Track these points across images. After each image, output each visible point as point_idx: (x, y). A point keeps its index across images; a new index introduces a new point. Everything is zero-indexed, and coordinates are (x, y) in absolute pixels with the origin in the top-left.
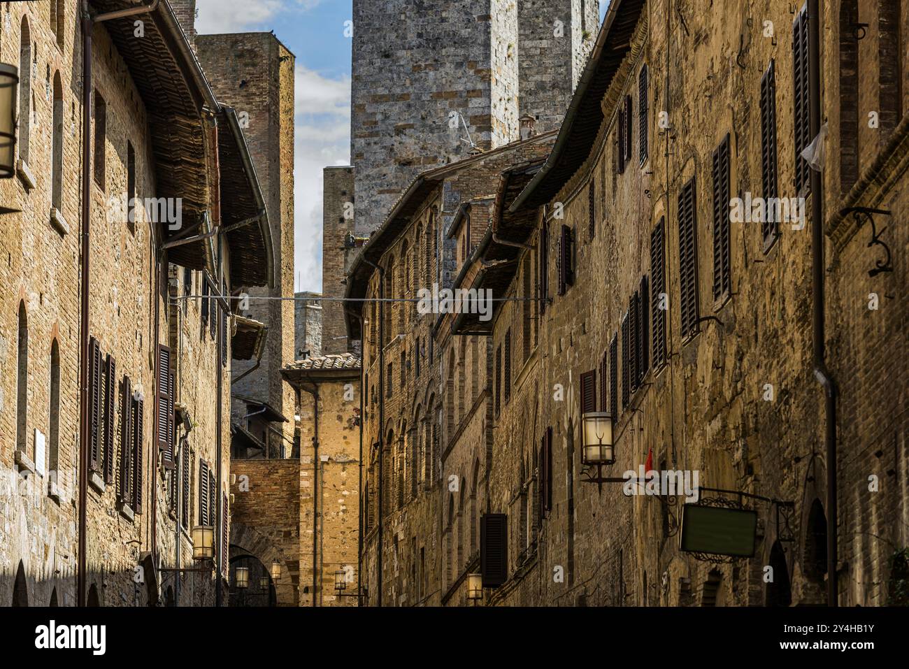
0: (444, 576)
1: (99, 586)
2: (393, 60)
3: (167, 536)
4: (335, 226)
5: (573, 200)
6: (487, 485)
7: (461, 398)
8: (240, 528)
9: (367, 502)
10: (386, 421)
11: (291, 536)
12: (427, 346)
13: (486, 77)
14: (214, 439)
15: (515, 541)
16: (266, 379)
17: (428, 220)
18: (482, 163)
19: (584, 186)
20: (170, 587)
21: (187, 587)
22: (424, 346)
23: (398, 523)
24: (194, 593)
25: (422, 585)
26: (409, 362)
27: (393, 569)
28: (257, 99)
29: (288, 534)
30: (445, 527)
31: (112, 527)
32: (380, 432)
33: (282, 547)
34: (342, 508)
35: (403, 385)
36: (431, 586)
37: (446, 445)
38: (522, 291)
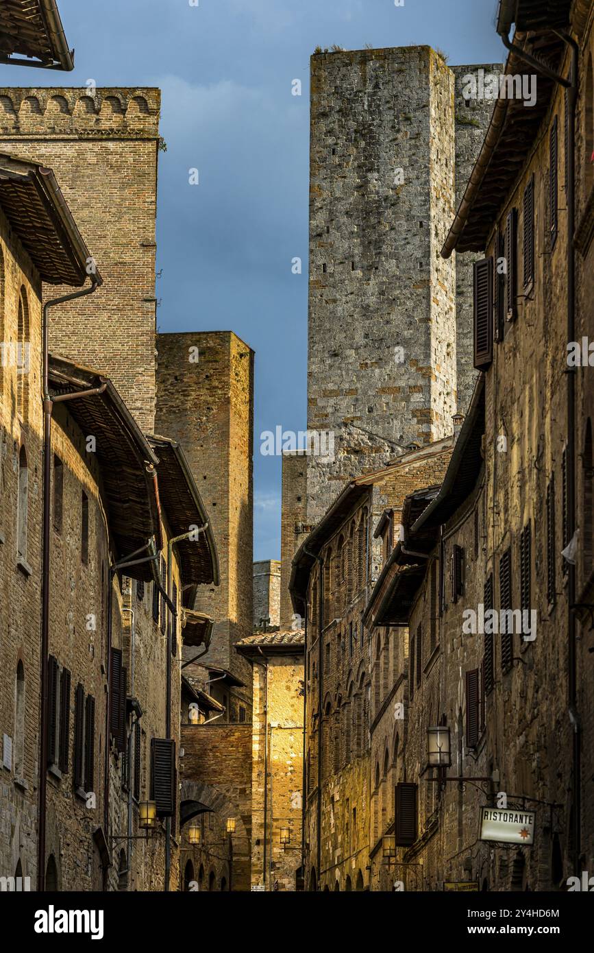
0: (372, 834)
1: (56, 856)
2: (342, 358)
3: (119, 808)
4: (292, 505)
5: (463, 523)
6: (404, 757)
7: (385, 678)
8: (200, 785)
9: (309, 764)
10: (324, 695)
11: (245, 794)
12: (359, 630)
13: (427, 374)
14: (164, 719)
15: (424, 807)
16: (228, 648)
17: (360, 518)
18: (407, 470)
19: (472, 513)
20: (123, 850)
21: (139, 848)
22: (356, 630)
23: (335, 786)
24: (145, 853)
25: (354, 841)
26: (344, 643)
27: (330, 826)
28: (220, 392)
29: (243, 791)
30: (373, 790)
31: (68, 807)
32: (320, 705)
33: (238, 803)
34: (290, 769)
35: (338, 663)
36: (361, 842)
37: (374, 718)
38: (430, 592)
